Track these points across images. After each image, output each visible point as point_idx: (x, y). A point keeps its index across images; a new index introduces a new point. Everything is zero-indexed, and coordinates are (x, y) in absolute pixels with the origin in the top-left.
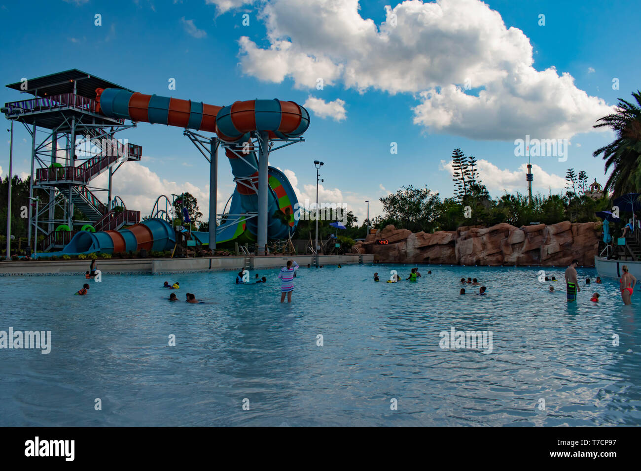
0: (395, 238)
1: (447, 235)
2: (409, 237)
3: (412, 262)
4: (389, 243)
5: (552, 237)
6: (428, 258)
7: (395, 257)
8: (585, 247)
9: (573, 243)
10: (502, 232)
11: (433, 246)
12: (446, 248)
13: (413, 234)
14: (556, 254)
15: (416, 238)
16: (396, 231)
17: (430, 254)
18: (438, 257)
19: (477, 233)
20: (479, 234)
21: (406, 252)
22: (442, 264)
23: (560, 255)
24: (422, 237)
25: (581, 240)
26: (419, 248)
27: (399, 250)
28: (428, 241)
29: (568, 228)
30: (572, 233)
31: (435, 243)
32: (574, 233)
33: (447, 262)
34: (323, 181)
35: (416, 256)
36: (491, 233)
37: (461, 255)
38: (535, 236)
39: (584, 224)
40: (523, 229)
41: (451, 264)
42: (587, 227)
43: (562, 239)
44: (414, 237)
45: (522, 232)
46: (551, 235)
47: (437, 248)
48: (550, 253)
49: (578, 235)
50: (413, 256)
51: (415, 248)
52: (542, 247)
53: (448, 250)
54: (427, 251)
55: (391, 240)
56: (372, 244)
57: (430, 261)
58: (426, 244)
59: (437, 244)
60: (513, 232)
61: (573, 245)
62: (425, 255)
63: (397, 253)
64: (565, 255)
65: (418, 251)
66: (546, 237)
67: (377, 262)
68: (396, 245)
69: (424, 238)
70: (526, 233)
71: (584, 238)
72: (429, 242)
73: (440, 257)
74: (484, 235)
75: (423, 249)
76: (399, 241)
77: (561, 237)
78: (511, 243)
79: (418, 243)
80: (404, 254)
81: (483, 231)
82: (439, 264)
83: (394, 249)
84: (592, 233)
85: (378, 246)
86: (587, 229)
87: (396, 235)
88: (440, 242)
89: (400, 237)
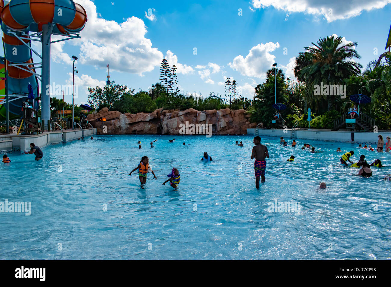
0: (110, 117)
1: (147, 116)
2: (121, 116)
3: (124, 133)
4: (107, 120)
5: (221, 117)
6: (135, 131)
7: (112, 130)
8: (240, 123)
9: (233, 121)
10: (192, 114)
11: (138, 122)
12: (148, 124)
13: (123, 114)
14: (224, 127)
15: (126, 117)
16: (110, 112)
17: (137, 128)
18: (143, 129)
19: (178, 114)
20: (179, 115)
21: (120, 127)
22: (145, 134)
23: (227, 128)
24: (129, 116)
25: (237, 119)
26: (129, 124)
27: (114, 125)
28: (134, 119)
29: (229, 112)
30: (231, 115)
31: (140, 120)
32: (232, 115)
33: (148, 133)
34: (77, 72)
35: (127, 129)
36: (186, 114)
37: (169, 128)
38: (212, 117)
39: (237, 110)
40: (205, 113)
41: (152, 134)
42: (239, 112)
43: (227, 119)
44: (124, 116)
45: (204, 114)
46: (220, 116)
47: (142, 124)
48: (222, 127)
49: (235, 116)
50: (125, 129)
51: (126, 124)
52: (217, 123)
53: (149, 125)
54: (134, 126)
55: (108, 118)
56: (94, 121)
57: (136, 132)
58: (134, 121)
59: (141, 121)
60: (199, 114)
61: (233, 122)
62: (134, 129)
63: (113, 127)
64: (229, 128)
65: (128, 126)
66: (218, 117)
67: (99, 133)
68: (112, 121)
69: (131, 117)
70: (207, 115)
71: (239, 118)
72: (136, 120)
73: (144, 130)
74: (181, 115)
75: (131, 124)
76: (113, 119)
77: (226, 117)
78: (199, 121)
79: (128, 121)
80: (118, 128)
81: (181, 113)
82: (143, 134)
83: (111, 125)
84: (243, 116)
85: (99, 122)
86: (240, 113)
87: (110, 115)
88: (143, 120)
89: (114, 116)
